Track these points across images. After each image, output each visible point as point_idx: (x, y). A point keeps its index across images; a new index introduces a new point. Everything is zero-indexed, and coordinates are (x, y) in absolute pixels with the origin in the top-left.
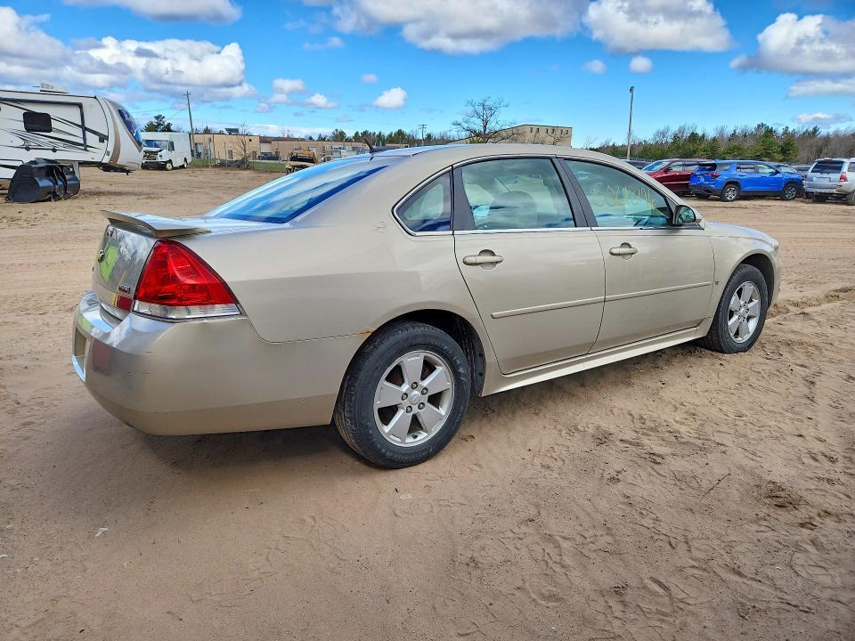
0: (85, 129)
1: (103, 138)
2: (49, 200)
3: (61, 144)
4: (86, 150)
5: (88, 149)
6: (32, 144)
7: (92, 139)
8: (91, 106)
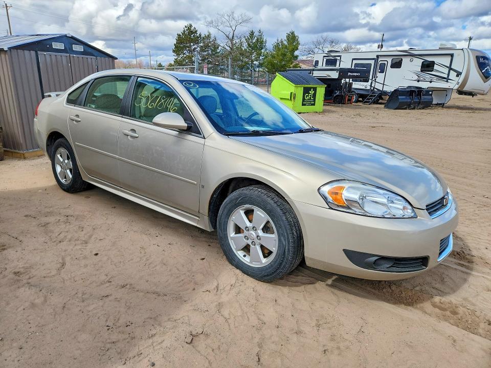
0: (450, 69)
1: (459, 74)
2: (405, 109)
3: (435, 78)
4: (447, 82)
5: (449, 81)
6: (422, 78)
7: (453, 75)
8: (459, 55)
